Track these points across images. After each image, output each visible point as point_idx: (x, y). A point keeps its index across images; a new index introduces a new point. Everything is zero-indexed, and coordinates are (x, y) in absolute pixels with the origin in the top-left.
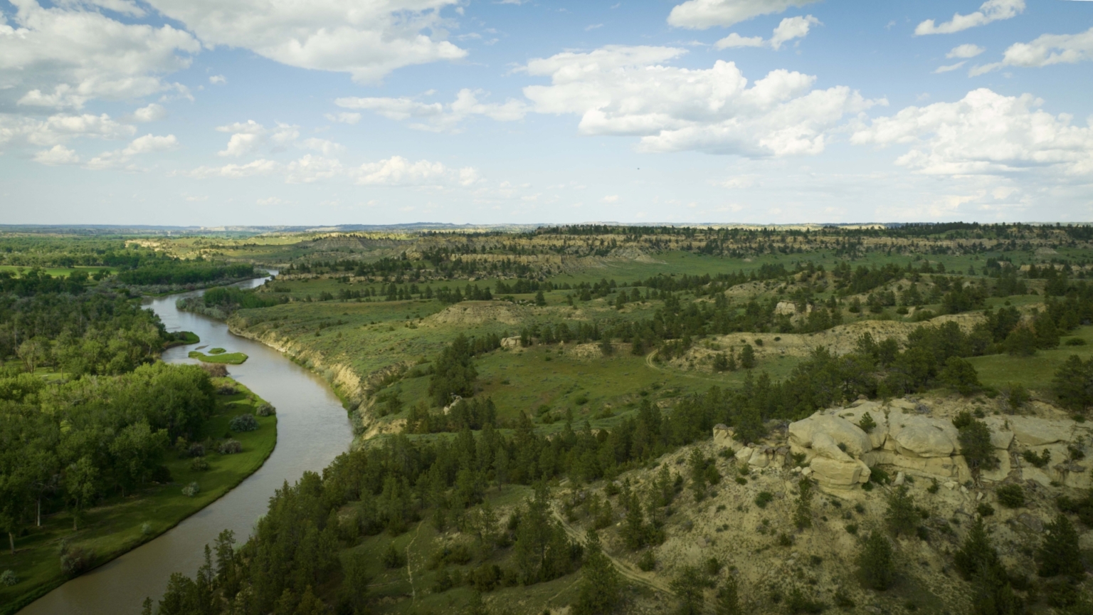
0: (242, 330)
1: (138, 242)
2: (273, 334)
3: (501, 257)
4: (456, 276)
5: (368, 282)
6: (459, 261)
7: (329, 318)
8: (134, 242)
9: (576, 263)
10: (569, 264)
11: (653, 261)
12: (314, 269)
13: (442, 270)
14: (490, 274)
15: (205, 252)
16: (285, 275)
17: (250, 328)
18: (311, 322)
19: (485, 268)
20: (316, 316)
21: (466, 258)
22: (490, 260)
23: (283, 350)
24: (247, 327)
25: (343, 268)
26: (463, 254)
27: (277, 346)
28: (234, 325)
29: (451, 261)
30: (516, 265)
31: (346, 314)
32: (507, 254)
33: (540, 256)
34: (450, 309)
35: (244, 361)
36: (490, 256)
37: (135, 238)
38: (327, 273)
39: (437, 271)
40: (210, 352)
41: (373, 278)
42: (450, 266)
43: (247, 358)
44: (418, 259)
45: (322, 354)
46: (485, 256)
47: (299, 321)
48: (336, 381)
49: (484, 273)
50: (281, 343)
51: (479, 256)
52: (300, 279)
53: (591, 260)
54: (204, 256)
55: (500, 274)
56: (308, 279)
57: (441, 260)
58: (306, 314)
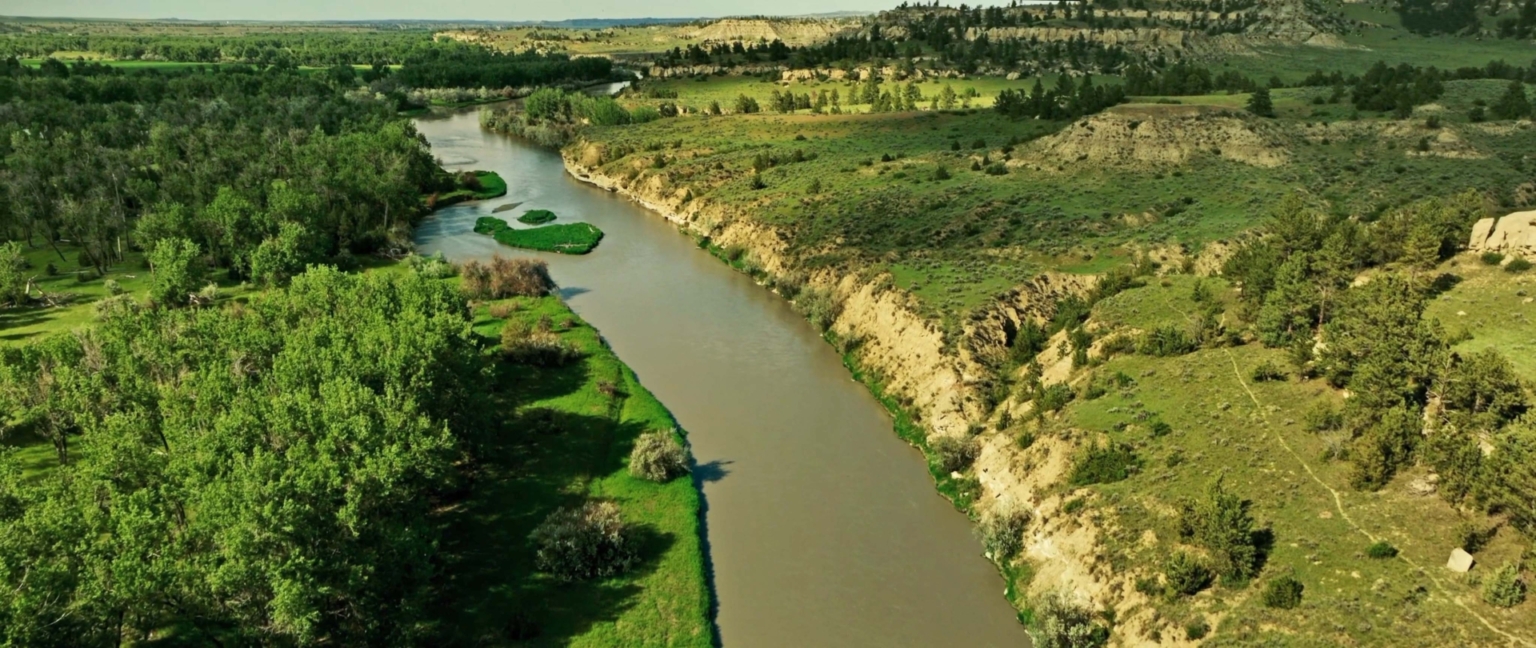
0: (591, 170)
1: (451, 35)
2: (655, 182)
3: (1064, 34)
4: (982, 69)
5: (816, 81)
6: (983, 41)
7: (768, 146)
8: (445, 34)
9: (1206, 45)
10: (1196, 48)
11: (1342, 45)
12: (716, 58)
13: (952, 59)
14: (1046, 66)
15: (541, 46)
16: (666, 67)
17: (607, 166)
18: (734, 155)
19: (1035, 55)
20: (740, 143)
21: (995, 34)
22: (1042, 38)
23: (678, 219)
24: (601, 163)
25: (767, 55)
26: (989, 27)
27: (664, 208)
28: (576, 160)
29: (968, 43)
30: (1094, 50)
31: (801, 138)
32: (1075, 27)
33: (1142, 31)
34: (1091, 122)
35: (595, 245)
36: (1043, 30)
37: (447, 30)
38: (740, 64)
39: (944, 60)
40: (522, 220)
41: (826, 72)
42: (967, 51)
43: (601, 236)
44: (901, 39)
45: (783, 237)
46: (1032, 31)
47: (707, 151)
48: (841, 327)
49: (1035, 63)
50: (674, 202)
51: (1020, 32)
52: (691, 76)
53: (1233, 41)
54: (539, 51)
55: (1066, 65)
56: (707, 75)
57: (947, 38)
58: (718, 138)
